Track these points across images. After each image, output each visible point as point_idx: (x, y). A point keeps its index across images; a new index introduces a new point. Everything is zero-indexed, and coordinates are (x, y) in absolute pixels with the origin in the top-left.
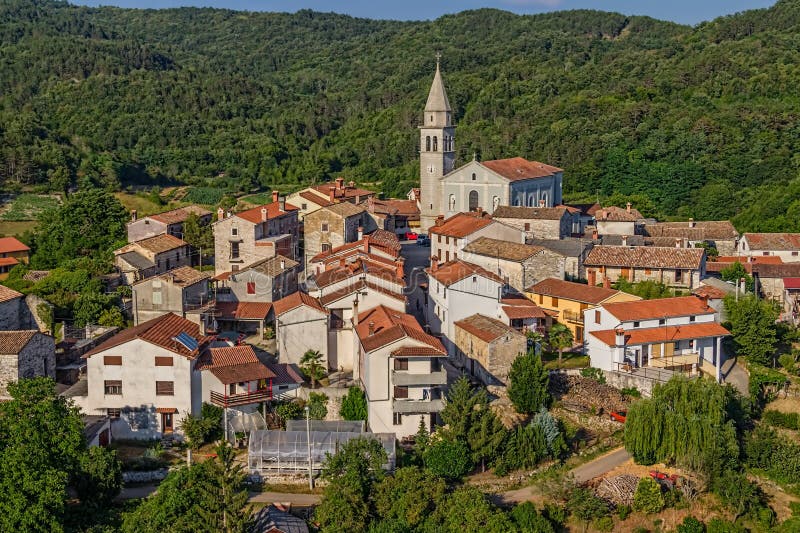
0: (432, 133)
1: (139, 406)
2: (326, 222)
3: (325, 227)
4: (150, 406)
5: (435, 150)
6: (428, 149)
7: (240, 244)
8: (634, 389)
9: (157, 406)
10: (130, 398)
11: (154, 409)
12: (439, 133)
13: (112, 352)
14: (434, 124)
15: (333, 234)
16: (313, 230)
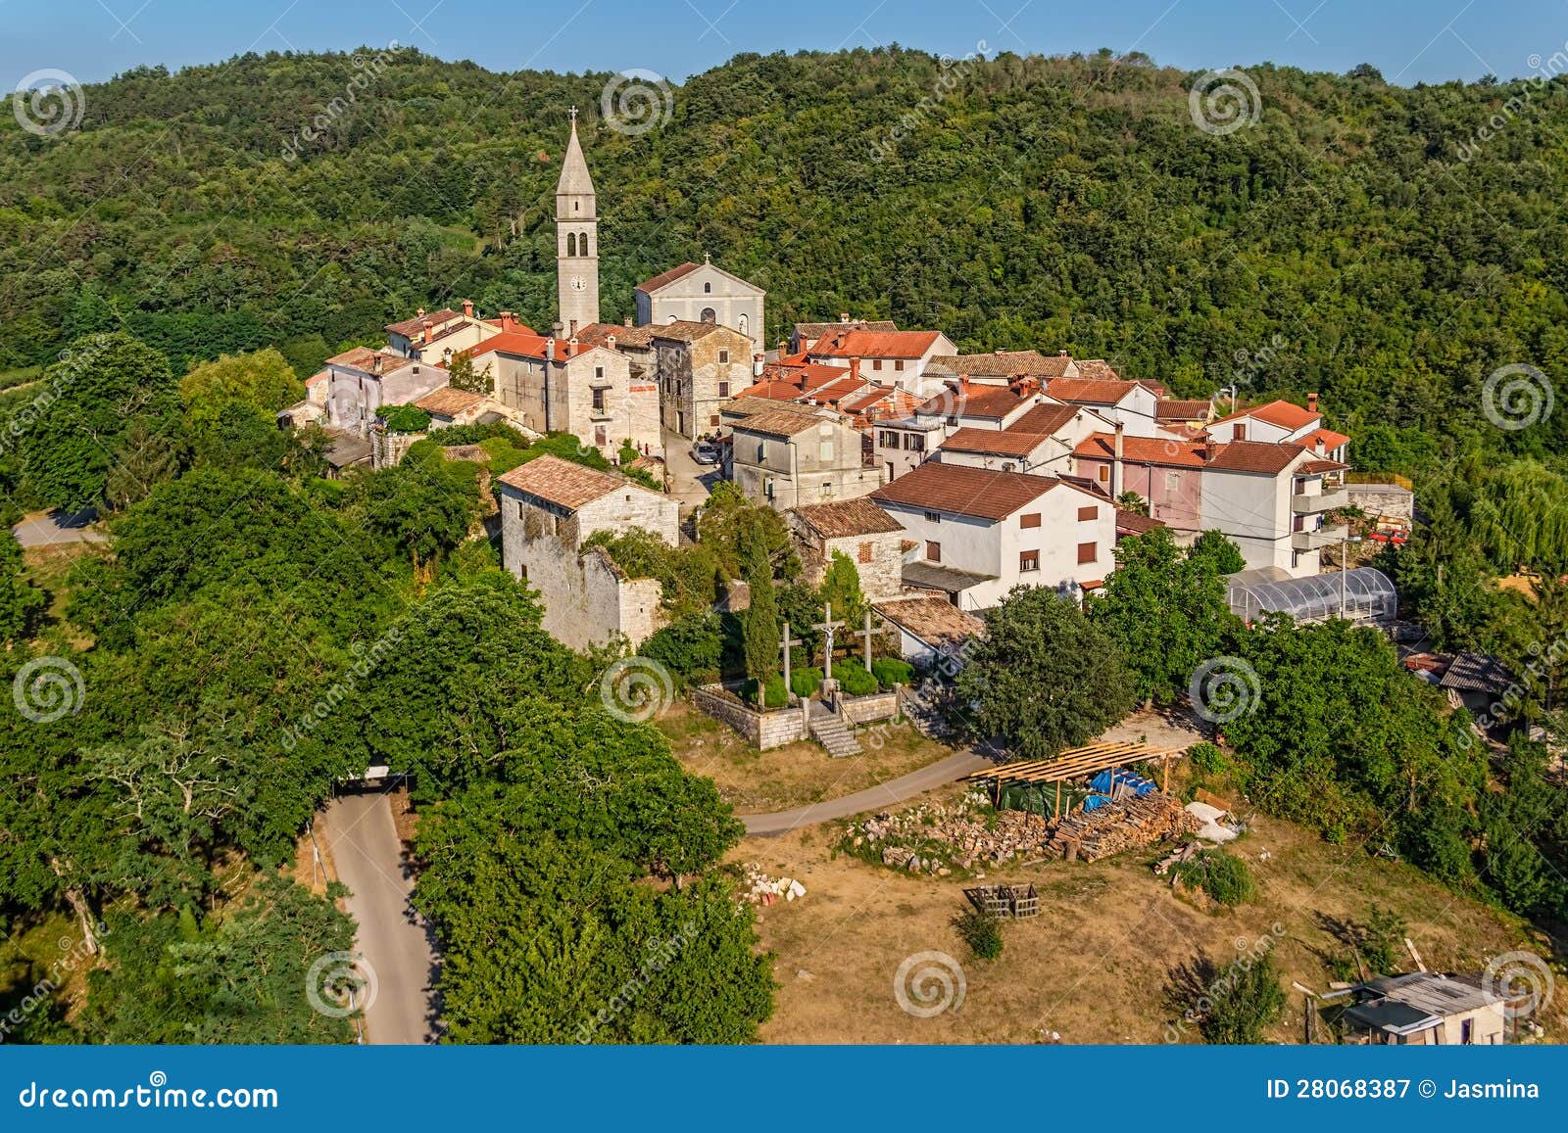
0: (576, 228)
1: (1058, 585)
2: (725, 348)
3: (724, 357)
4: (1069, 582)
5: (584, 253)
6: (572, 253)
7: (606, 392)
8: (1354, 507)
9: (1077, 581)
10: (1046, 577)
11: (1074, 586)
12: (591, 229)
13: (1028, 509)
14: (580, 214)
15: (735, 365)
16: (705, 362)
